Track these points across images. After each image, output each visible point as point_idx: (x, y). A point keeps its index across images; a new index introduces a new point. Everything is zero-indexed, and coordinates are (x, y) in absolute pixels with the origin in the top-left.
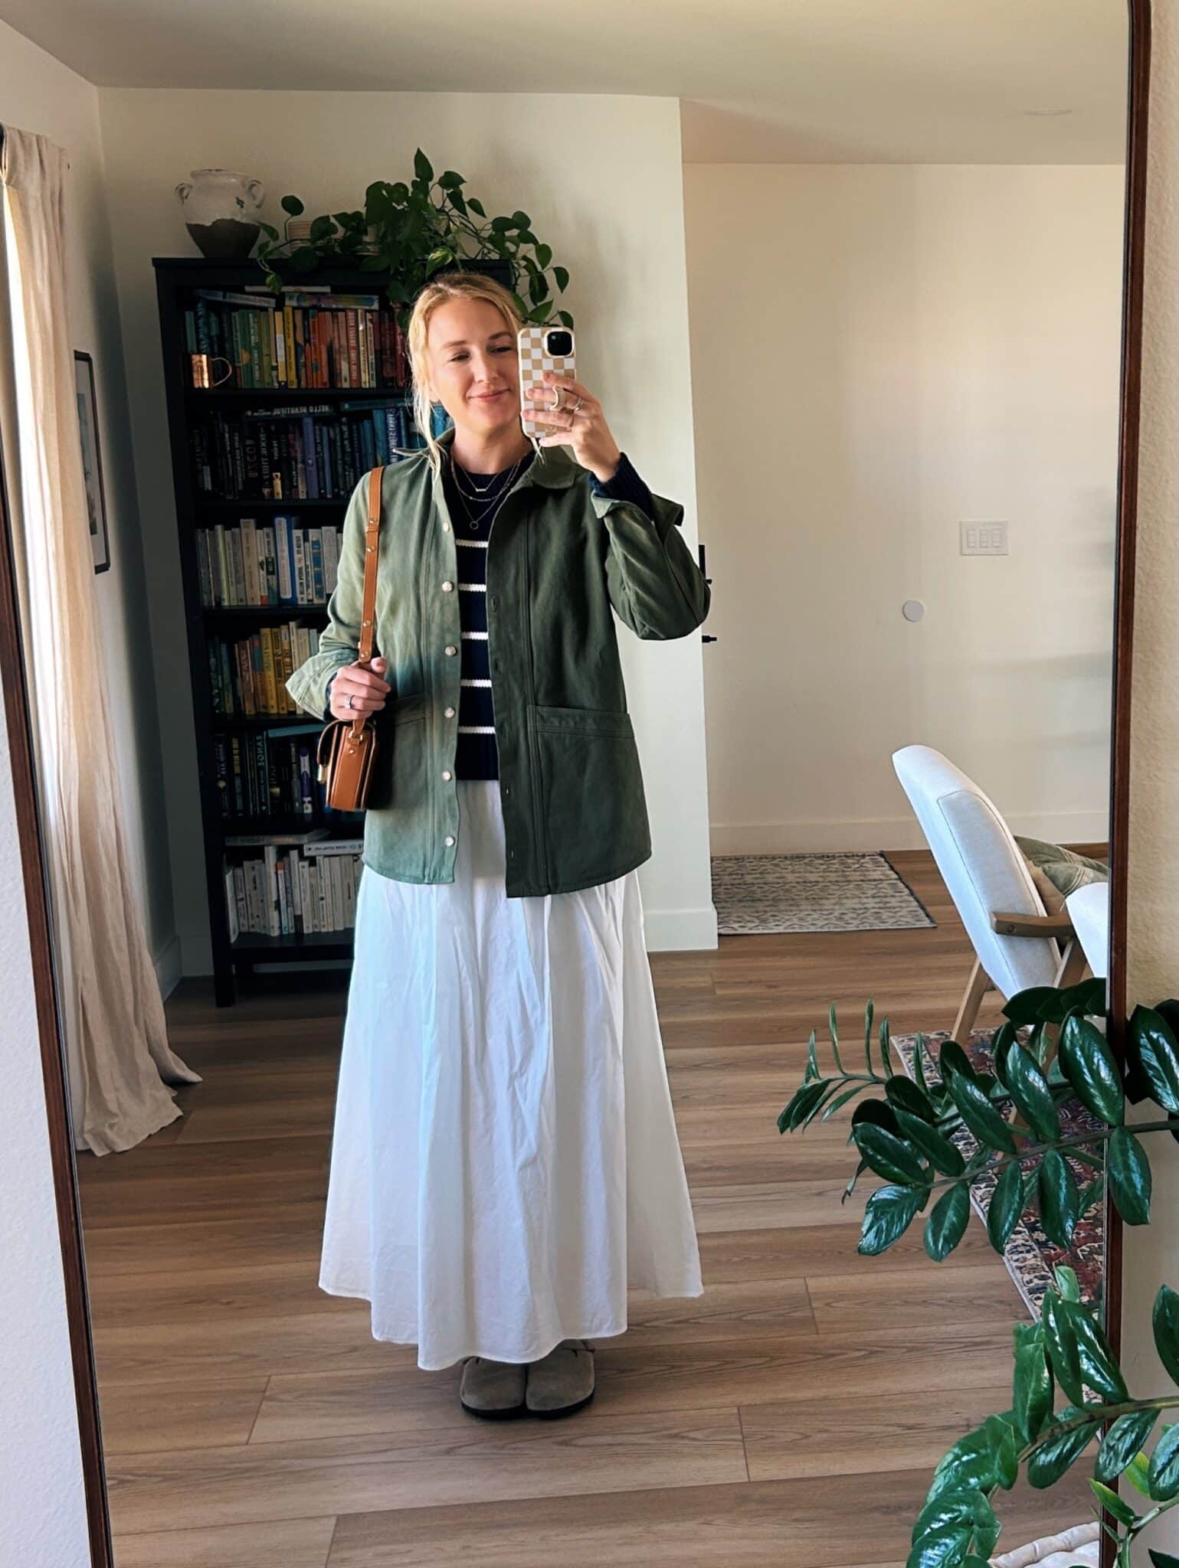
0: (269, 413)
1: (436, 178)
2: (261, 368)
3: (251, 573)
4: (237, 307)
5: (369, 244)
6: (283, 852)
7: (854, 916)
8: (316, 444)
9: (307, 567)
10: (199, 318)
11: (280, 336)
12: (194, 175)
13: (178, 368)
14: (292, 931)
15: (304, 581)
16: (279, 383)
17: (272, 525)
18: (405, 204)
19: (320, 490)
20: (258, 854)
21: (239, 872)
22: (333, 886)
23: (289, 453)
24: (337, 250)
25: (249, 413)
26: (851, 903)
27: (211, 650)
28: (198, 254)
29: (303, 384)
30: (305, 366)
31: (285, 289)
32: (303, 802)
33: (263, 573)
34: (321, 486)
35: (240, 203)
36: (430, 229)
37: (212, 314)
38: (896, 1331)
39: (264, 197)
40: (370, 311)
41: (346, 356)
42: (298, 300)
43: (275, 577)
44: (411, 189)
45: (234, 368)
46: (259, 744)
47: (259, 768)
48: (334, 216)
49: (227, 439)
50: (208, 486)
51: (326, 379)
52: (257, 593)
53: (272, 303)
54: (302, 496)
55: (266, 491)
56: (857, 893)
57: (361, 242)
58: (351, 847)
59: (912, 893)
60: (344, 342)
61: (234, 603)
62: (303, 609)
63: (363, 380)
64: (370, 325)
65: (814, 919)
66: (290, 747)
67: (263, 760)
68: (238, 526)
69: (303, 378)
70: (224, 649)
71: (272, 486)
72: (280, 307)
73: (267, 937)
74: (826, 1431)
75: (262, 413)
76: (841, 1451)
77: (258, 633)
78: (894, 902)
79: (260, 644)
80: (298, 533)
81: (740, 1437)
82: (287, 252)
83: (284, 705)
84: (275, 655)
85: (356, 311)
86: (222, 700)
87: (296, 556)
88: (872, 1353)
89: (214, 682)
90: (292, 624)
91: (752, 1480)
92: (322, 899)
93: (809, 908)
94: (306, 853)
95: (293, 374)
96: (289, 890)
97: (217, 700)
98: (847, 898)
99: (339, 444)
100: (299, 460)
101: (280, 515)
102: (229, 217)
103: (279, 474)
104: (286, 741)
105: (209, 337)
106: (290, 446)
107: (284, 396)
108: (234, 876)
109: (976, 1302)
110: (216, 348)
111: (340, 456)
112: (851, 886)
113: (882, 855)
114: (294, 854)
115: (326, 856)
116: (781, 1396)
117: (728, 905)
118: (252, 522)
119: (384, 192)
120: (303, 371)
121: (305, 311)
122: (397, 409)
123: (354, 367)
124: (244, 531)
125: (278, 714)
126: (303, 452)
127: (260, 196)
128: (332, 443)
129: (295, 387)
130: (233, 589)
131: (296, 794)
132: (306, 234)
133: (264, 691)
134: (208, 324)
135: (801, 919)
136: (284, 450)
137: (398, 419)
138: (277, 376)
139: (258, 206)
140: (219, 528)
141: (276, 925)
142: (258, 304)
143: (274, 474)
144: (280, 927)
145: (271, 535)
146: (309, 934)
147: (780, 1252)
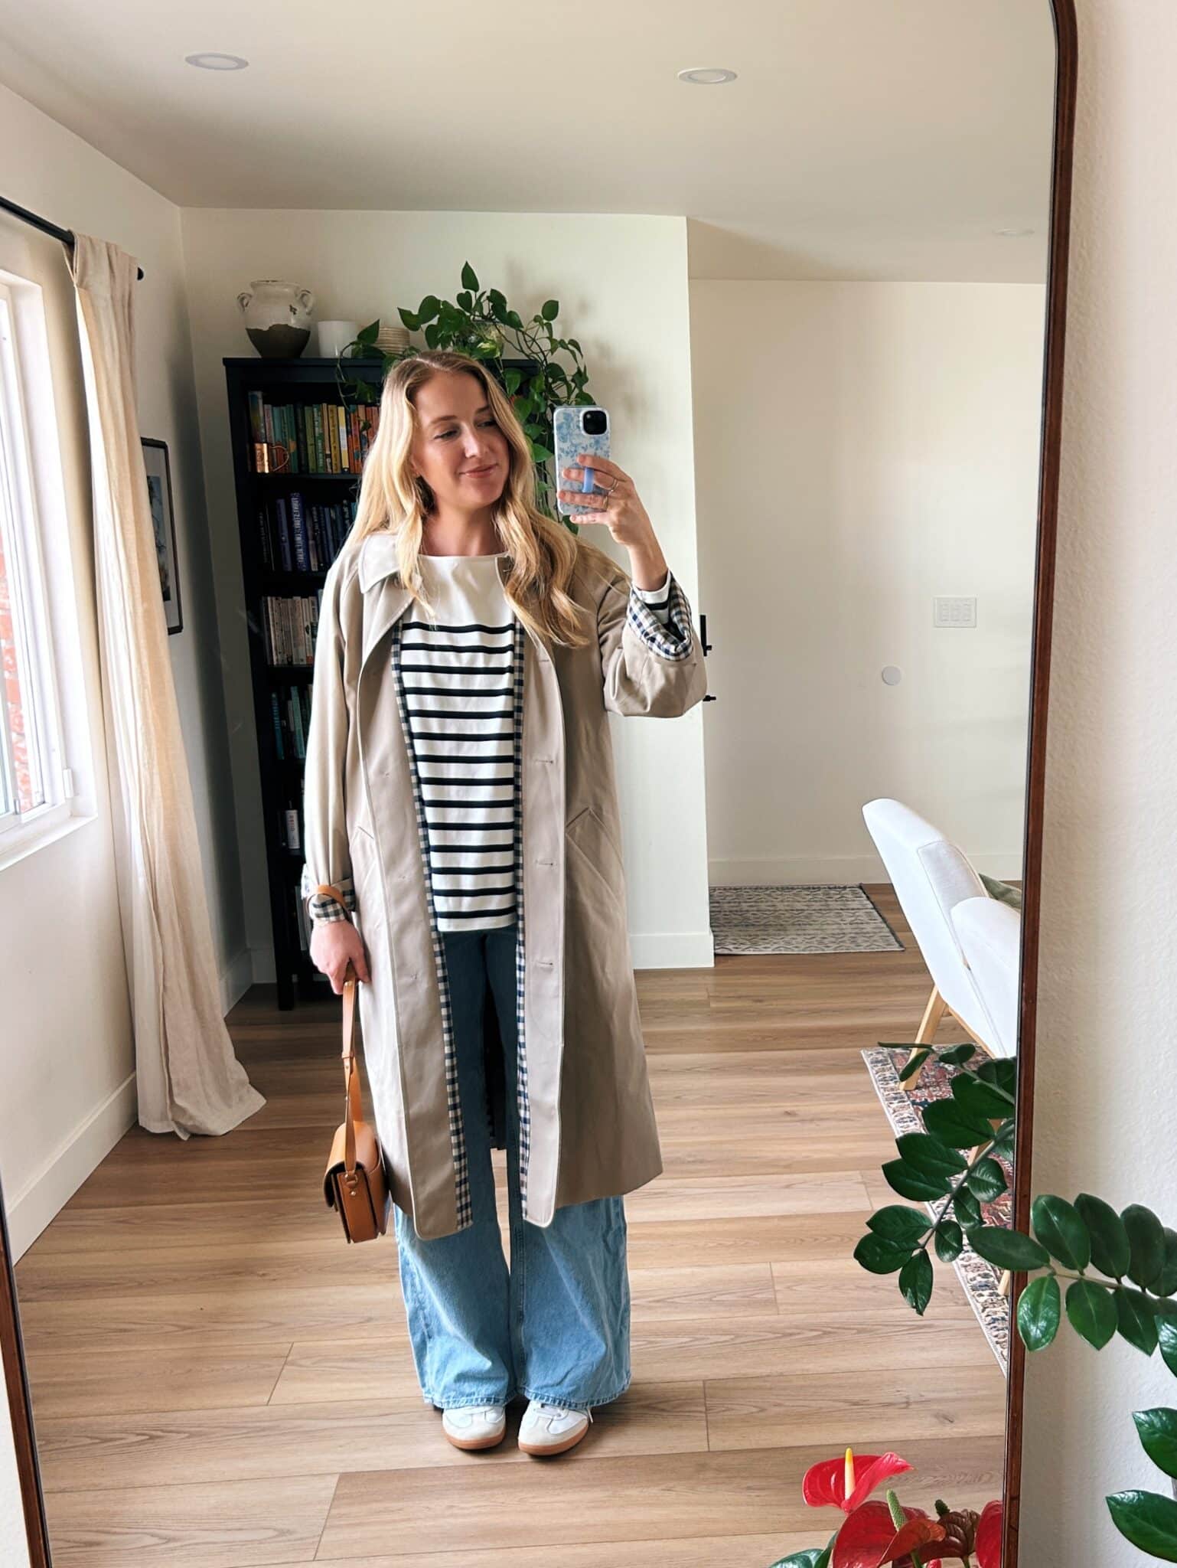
7: (833, 940)
16: (333, 469)
26: (831, 929)
28: (258, 356)
56: (836, 920)
59: (884, 921)
65: (797, 943)
74: (782, 1405)
76: (793, 1424)
78: (870, 929)
91: (711, 1450)
93: (794, 933)
98: (827, 924)
102: (283, 323)
112: (832, 914)
113: (861, 887)
117: (725, 929)
119: (434, 307)
127: (310, 304)
135: (788, 943)
139: (310, 314)
147: (750, 1238)
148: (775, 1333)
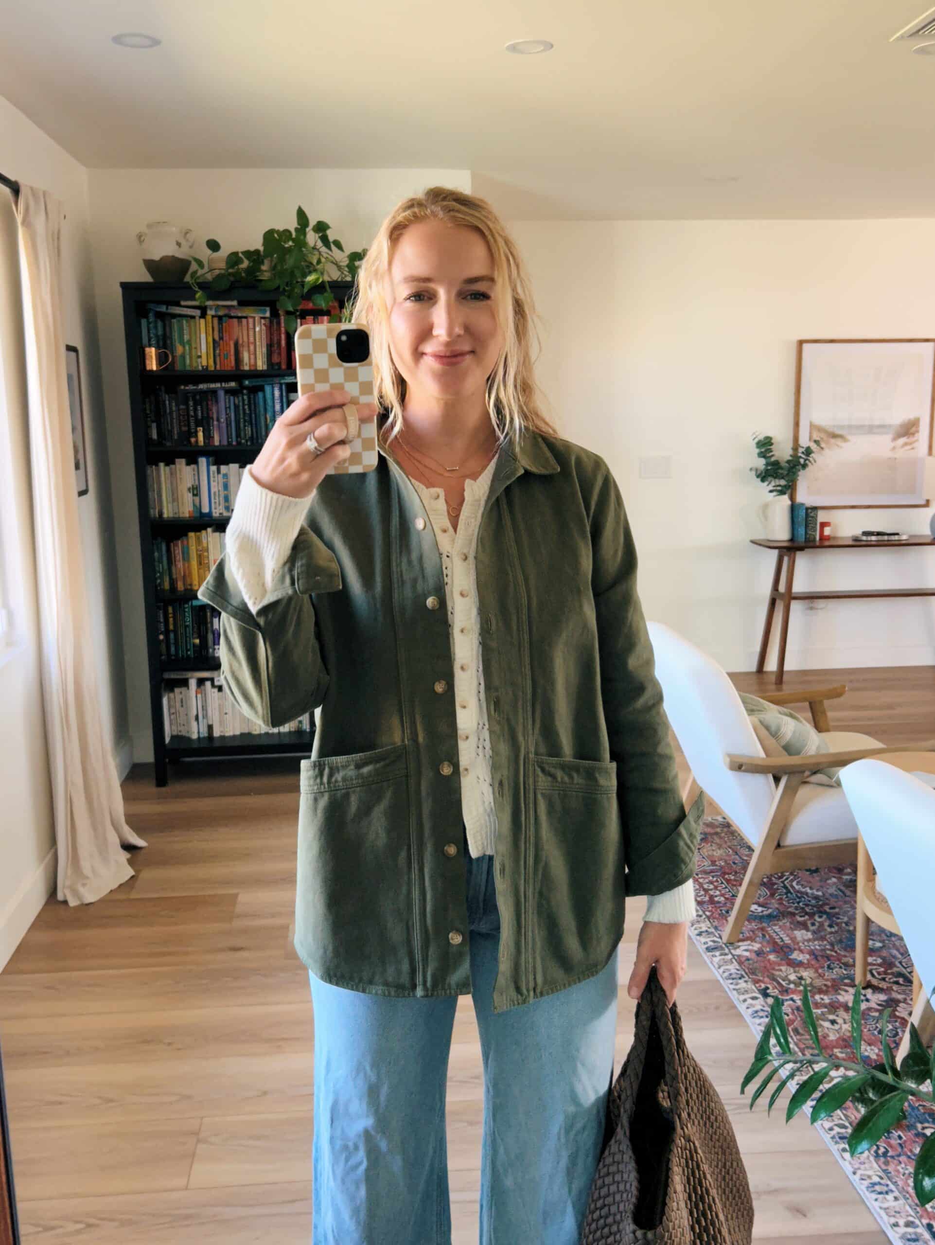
0: (195, 387)
1: (311, 227)
2: (191, 358)
3: (183, 495)
4: (175, 316)
6: (201, 683)
8: (226, 408)
9: (219, 491)
10: (150, 323)
11: (203, 336)
12: (148, 227)
13: (136, 358)
14: (206, 735)
15: (217, 501)
16: (203, 367)
17: (196, 462)
18: (290, 243)
19: (228, 439)
20: (185, 683)
21: (172, 695)
23: (208, 414)
24: (243, 275)
25: (182, 387)
27: (155, 547)
28: (149, 279)
29: (218, 367)
30: (220, 355)
31: (207, 304)
33: (190, 495)
34: (229, 436)
35: (179, 245)
36: (307, 261)
37: (159, 321)
39: (194, 240)
40: (264, 318)
41: (246, 349)
42: (215, 311)
43: (198, 498)
44: (294, 234)
45: (173, 358)
46: (186, 610)
47: (186, 626)
48: (242, 253)
49: (168, 405)
50: (155, 436)
51: (233, 364)
52: (186, 510)
53: (198, 313)
54: (217, 443)
55: (193, 440)
57: (259, 271)
60: (245, 339)
61: (171, 515)
62: (215, 519)
63: (258, 365)
64: (263, 327)
66: (206, 612)
67: (189, 620)
68: (174, 463)
69: (218, 363)
70: (164, 546)
71: (196, 436)
72: (203, 315)
73: (189, 739)
75: (191, 387)
77: (187, 536)
79: (188, 543)
80: (213, 468)
82: (209, 278)
84: (197, 550)
85: (255, 317)
86: (162, 580)
87: (212, 483)
89: (157, 568)
90: (209, 530)
92: (226, 714)
95: (211, 361)
96: (204, 707)
97: (159, 581)
99: (241, 408)
100: (215, 420)
101: (202, 456)
102: (171, 255)
103: (201, 428)
104: (202, 608)
105: (157, 337)
106: (209, 410)
107: (206, 376)
108: (169, 698)
110: (161, 343)
111: (242, 416)
114: (208, 684)
118: (183, 461)
119: (276, 235)
120: (218, 358)
121: (220, 318)
122: (281, 384)
123: (252, 357)
124: (178, 466)
126: (217, 413)
127: (192, 240)
128: (236, 407)
129: (213, 369)
130: (170, 505)
131: (210, 643)
132: (223, 265)
133: (190, 575)
134: (156, 327)
136: (205, 412)
137: (281, 390)
138: (201, 363)
139: (191, 248)
140: (162, 465)
141: (196, 731)
142: (190, 313)
143: (198, 429)
144: (198, 733)
145: (196, 469)
146: (217, 738)
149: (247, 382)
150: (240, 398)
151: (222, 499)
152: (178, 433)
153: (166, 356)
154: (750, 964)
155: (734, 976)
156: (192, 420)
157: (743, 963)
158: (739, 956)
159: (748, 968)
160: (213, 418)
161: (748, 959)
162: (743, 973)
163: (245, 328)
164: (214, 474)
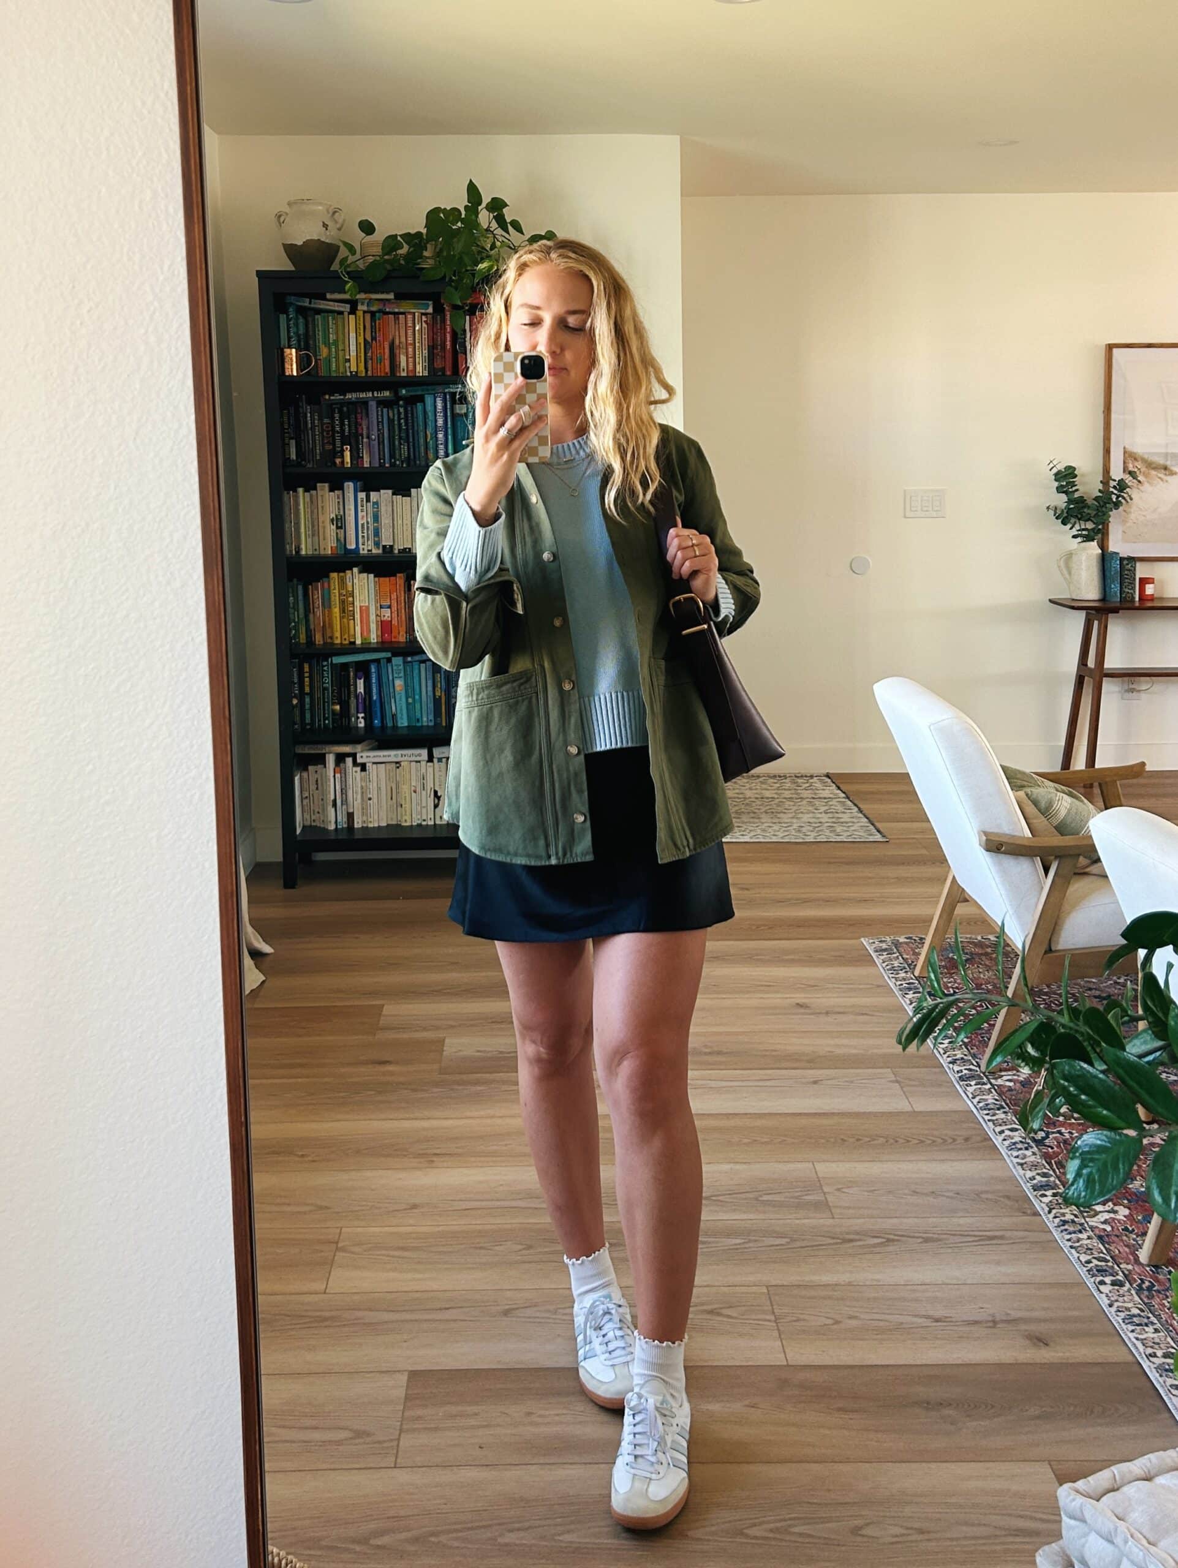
0: (341, 398)
1: (484, 205)
2: (337, 362)
3: (324, 527)
4: (319, 311)
5: (427, 258)
6: (340, 759)
7: (811, 828)
8: (378, 422)
9: (368, 523)
10: (290, 320)
11: (353, 335)
12: (289, 204)
13: (273, 359)
14: (345, 826)
15: (365, 535)
16: (351, 372)
17: (341, 488)
18: (459, 224)
19: (380, 459)
20: (321, 760)
21: (305, 775)
22: (379, 789)
23: (357, 429)
24: (402, 262)
25: (327, 397)
26: (806, 818)
27: (290, 590)
28: (290, 267)
29: (370, 373)
30: (372, 359)
31: (358, 297)
32: (358, 718)
33: (334, 527)
34: (381, 457)
35: (325, 226)
36: (478, 246)
37: (300, 317)
38: (910, 1221)
39: (344, 220)
40: (425, 314)
41: (404, 351)
42: (368, 306)
43: (342, 531)
44: (463, 213)
45: (316, 362)
46: (325, 668)
47: (325, 689)
48: (400, 236)
49: (309, 419)
50: (293, 456)
51: (388, 370)
52: (328, 546)
53: (347, 308)
54: (366, 465)
55: (338, 461)
56: (810, 808)
57: (421, 257)
58: (396, 756)
59: (860, 811)
61: (310, 552)
62: (364, 557)
63: (417, 370)
64: (424, 325)
65: (775, 831)
66: (349, 672)
67: (328, 681)
68: (315, 489)
69: (370, 368)
70: (300, 588)
71: (342, 457)
72: (353, 311)
73: (325, 830)
74: (855, 1318)
75: (337, 397)
76: (874, 1340)
77: (328, 577)
78: (845, 817)
79: (329, 586)
80: (362, 495)
81: (773, 1318)
82: (361, 265)
83: (346, 636)
84: (340, 594)
85: (414, 313)
86: (297, 631)
87: (360, 514)
88: (889, 1240)
89: (291, 616)
90: (355, 570)
91: (790, 1363)
92: (370, 799)
93: (770, 820)
94: (359, 760)
95: (362, 365)
96: (344, 791)
97: (294, 632)
98: (802, 813)
99: (396, 422)
100: (365, 436)
101: (349, 480)
102: (316, 238)
103: (348, 447)
104: (345, 666)
105: (298, 335)
106: (357, 424)
107: (356, 384)
108: (301, 778)
109: (984, 1196)
110: (302, 343)
111: (397, 433)
112: (804, 802)
113: (828, 776)
114: (349, 761)
115: (374, 763)
116: (807, 1279)
118: (327, 485)
119: (442, 215)
120: (370, 362)
121: (373, 314)
122: (445, 394)
123: (411, 360)
124: (320, 493)
125: (341, 643)
126: (368, 428)
127: (341, 221)
128: (391, 422)
129: (364, 375)
130: (309, 540)
131: (353, 710)
132: (378, 250)
133: (331, 626)
134: (297, 325)
135: (764, 830)
136: (353, 428)
137: (445, 401)
138: (350, 367)
139: (339, 229)
140: (301, 490)
141: (333, 820)
142: (337, 309)
143: (344, 447)
144: (336, 822)
145: (341, 496)
146: (358, 829)
147: (786, 1136)
148: (834, 1238)
149: (404, 392)
150: (396, 412)
151: (371, 532)
152: (320, 454)
153: (308, 357)
154: (1012, 1095)
155: (992, 1106)
156: (338, 437)
157: (1004, 1093)
158: (999, 1086)
159: (1010, 1099)
160: (362, 435)
161: (1010, 1089)
162: (1003, 1103)
163: (402, 326)
164: (362, 501)
